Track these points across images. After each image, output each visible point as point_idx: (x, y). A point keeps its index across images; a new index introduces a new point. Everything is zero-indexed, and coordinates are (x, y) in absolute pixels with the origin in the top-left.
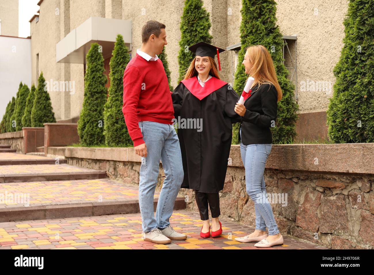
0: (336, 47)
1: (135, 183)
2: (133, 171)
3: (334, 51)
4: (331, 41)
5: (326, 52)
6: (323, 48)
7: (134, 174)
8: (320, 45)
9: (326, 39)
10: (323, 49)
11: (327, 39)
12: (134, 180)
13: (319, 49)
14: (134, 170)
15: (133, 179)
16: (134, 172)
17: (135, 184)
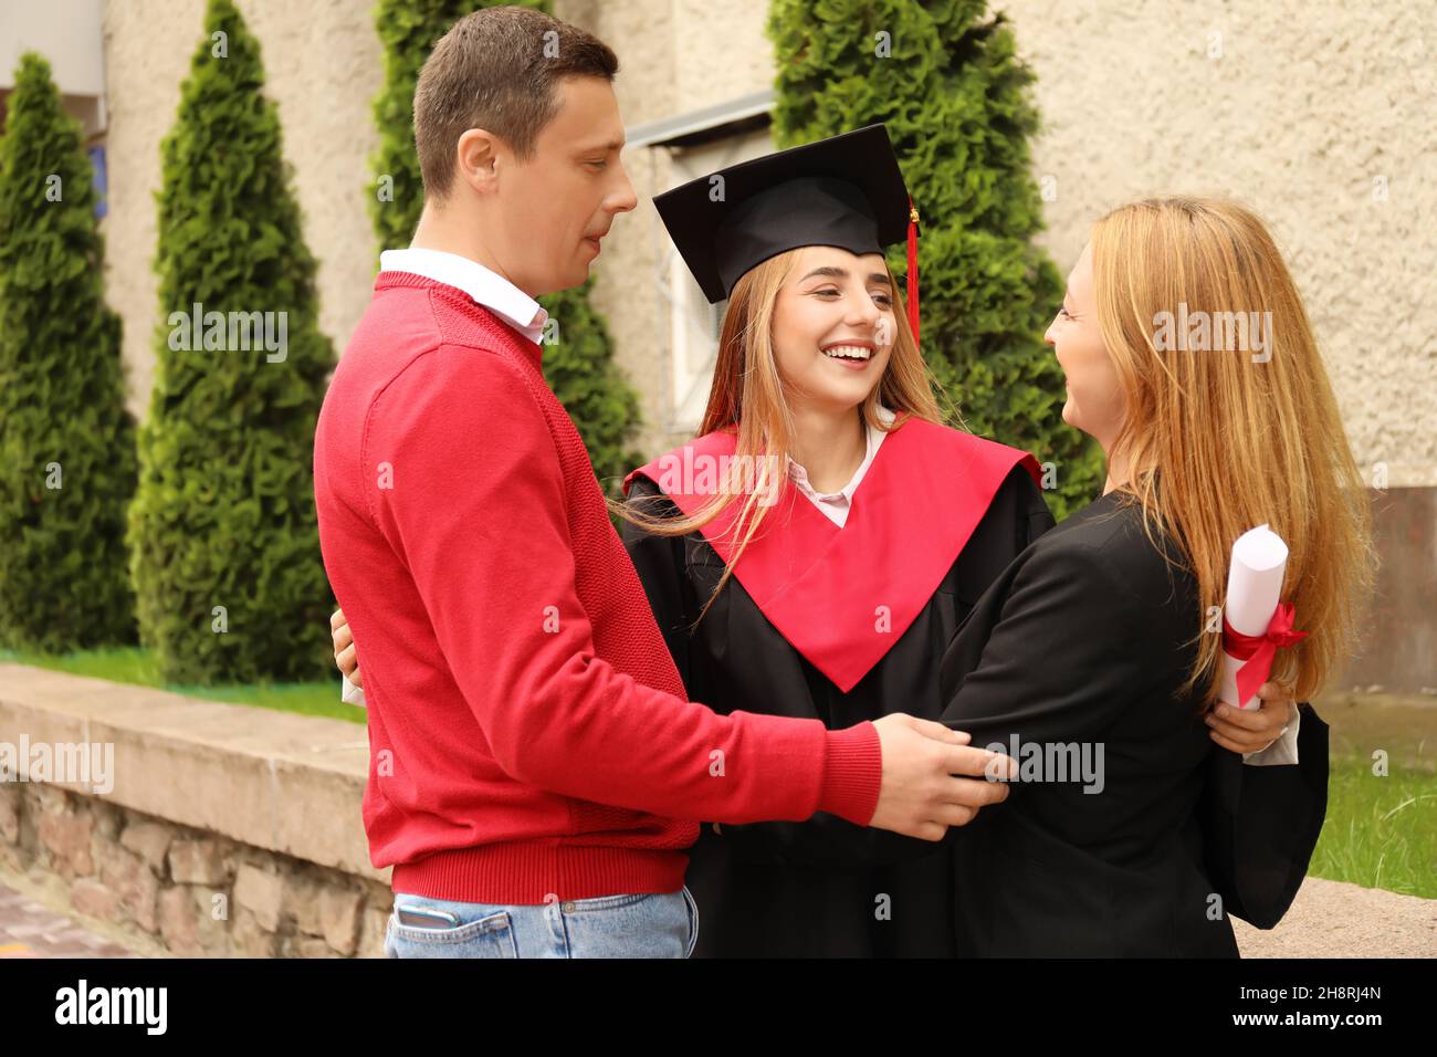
0: (1262, 139)
1: (138, 924)
2: (122, 854)
3: (1248, 158)
4: (1226, 105)
5: (1198, 163)
6: (1177, 141)
7: (132, 875)
8: (1158, 124)
9: (1196, 93)
10: (1176, 149)
11: (1202, 91)
12: (130, 909)
13: (1150, 144)
14: (126, 848)
15: (125, 901)
16: (132, 861)
17: (140, 933)
